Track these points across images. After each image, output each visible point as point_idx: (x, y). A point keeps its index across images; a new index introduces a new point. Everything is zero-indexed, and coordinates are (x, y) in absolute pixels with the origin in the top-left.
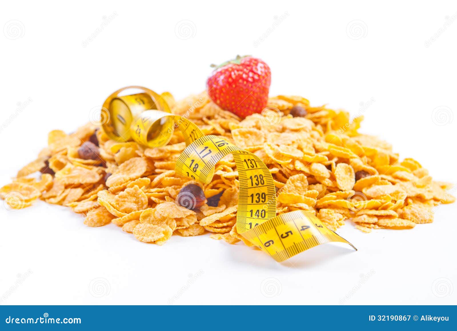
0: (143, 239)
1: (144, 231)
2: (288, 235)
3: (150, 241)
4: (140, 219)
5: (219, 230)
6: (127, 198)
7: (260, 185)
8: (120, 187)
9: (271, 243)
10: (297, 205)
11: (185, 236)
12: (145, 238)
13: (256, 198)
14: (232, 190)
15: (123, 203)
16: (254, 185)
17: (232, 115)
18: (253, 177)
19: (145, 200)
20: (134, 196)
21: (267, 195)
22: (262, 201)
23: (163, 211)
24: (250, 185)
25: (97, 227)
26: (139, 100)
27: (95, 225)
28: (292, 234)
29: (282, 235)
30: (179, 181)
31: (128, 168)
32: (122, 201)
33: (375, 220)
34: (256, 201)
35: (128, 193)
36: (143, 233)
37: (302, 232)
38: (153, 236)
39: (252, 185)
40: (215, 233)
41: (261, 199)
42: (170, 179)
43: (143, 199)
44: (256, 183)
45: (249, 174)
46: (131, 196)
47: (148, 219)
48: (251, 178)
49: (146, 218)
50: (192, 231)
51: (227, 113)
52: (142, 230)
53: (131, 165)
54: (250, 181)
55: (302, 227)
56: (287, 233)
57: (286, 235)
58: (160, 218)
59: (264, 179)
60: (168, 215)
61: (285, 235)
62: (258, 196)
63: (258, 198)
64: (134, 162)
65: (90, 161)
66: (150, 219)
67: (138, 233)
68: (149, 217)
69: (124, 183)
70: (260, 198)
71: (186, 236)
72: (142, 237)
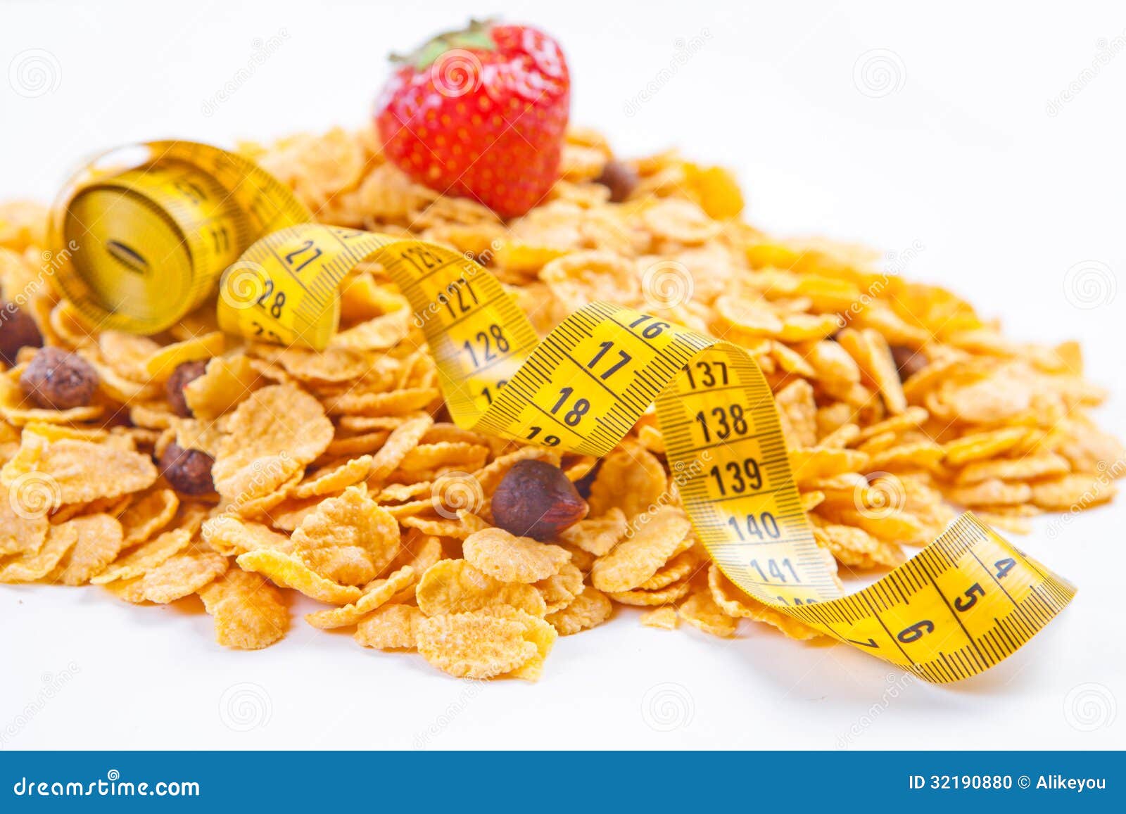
0: (468, 668)
1: (460, 641)
2: (974, 600)
3: (498, 672)
4: (419, 601)
5: (662, 597)
6: (332, 533)
7: (733, 435)
8: (277, 498)
9: (924, 629)
10: (841, 482)
11: (570, 634)
12: (476, 665)
13: (729, 479)
14: (624, 459)
15: (323, 552)
16: (715, 439)
17: (482, 210)
18: (708, 415)
19: (391, 531)
20: (351, 523)
21: (762, 464)
22: (753, 486)
23: (499, 565)
24: (699, 441)
25: (267, 646)
26: (185, 188)
27: (258, 643)
28: (983, 593)
29: (958, 601)
30: (465, 451)
31: (259, 427)
32: (320, 547)
33: (1023, 492)
34: (734, 488)
35: (332, 515)
36: (455, 647)
37: (1003, 581)
38: (496, 654)
39: (708, 439)
40: (651, 608)
41: (748, 481)
42: (440, 450)
43: (383, 530)
44: (719, 434)
45: (692, 406)
46: (342, 523)
47: (442, 597)
48: (701, 417)
49: (433, 595)
50: (586, 614)
51: (464, 207)
52: (450, 638)
53: (266, 415)
54: (696, 429)
55: (998, 565)
56: (969, 593)
57: (969, 599)
58: (483, 586)
59: (747, 416)
60: (518, 575)
61: (966, 600)
62: (733, 471)
63: (737, 476)
64: (270, 402)
65: (79, 412)
66: (448, 595)
67: (440, 649)
68: (444, 590)
69: (287, 481)
70: (743, 475)
71: (573, 633)
72: (462, 663)
